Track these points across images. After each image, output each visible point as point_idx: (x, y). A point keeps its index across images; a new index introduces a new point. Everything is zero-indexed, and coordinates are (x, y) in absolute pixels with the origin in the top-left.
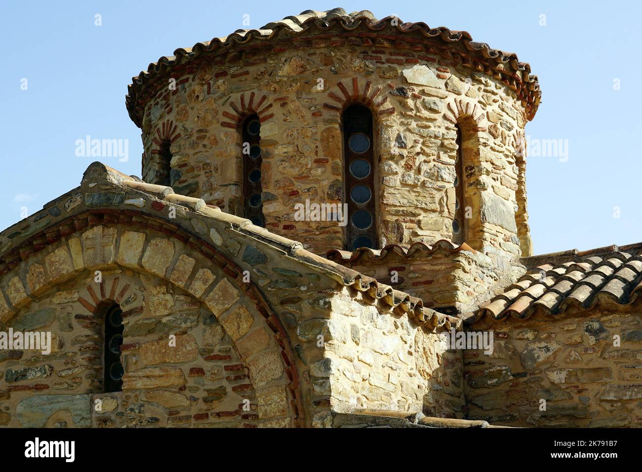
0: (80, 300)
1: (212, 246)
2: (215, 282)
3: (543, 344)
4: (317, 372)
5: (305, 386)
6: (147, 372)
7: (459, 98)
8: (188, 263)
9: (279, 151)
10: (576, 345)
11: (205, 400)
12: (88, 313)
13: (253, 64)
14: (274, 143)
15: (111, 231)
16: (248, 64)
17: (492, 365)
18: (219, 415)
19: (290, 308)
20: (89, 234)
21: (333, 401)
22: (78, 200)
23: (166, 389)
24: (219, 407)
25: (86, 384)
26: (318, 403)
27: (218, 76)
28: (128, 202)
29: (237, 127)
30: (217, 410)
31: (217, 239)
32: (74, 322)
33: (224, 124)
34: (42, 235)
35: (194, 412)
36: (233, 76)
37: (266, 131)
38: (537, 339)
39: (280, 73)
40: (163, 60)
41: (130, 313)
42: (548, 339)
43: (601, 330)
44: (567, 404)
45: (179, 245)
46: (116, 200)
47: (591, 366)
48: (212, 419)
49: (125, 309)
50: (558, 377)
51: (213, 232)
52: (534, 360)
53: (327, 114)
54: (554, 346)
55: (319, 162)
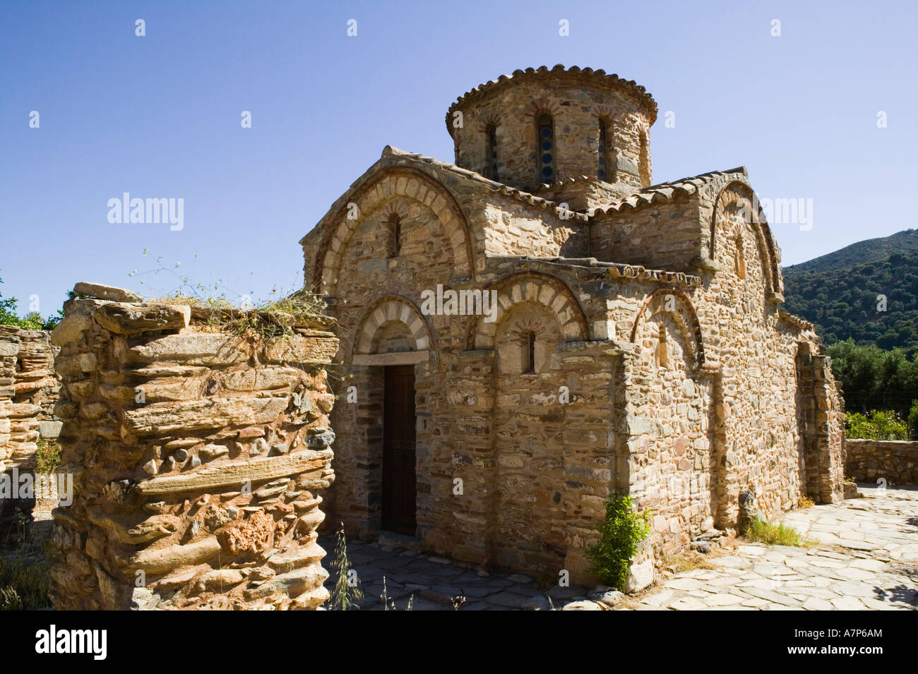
0: (384, 214)
1: (433, 178)
2: (436, 197)
3: (629, 225)
4: (479, 237)
5: (474, 245)
6: (410, 246)
7: (601, 105)
8: (424, 189)
9: (505, 140)
10: (645, 224)
11: (434, 257)
12: (387, 220)
13: (492, 98)
14: (502, 137)
15: (394, 178)
16: (489, 99)
17: (604, 239)
18: (439, 264)
19: (466, 206)
20: (384, 181)
21: (486, 252)
22: (379, 165)
23: (417, 253)
24: (440, 261)
25: (386, 255)
26: (479, 253)
27: (477, 107)
28: (399, 162)
29: (486, 132)
30: (439, 261)
31: (435, 175)
32: (381, 224)
33: (480, 131)
34: (365, 184)
35: (429, 264)
36: (484, 106)
37: (499, 131)
38: (626, 222)
39: (504, 101)
40: (453, 104)
41: (403, 217)
42: (632, 222)
43: (659, 214)
44: (641, 256)
45: (421, 180)
46: (394, 162)
47: (654, 234)
48: (437, 266)
49: (400, 216)
50: (637, 241)
51: (434, 171)
52: (624, 233)
53: (527, 119)
54: (635, 226)
55: (523, 144)
